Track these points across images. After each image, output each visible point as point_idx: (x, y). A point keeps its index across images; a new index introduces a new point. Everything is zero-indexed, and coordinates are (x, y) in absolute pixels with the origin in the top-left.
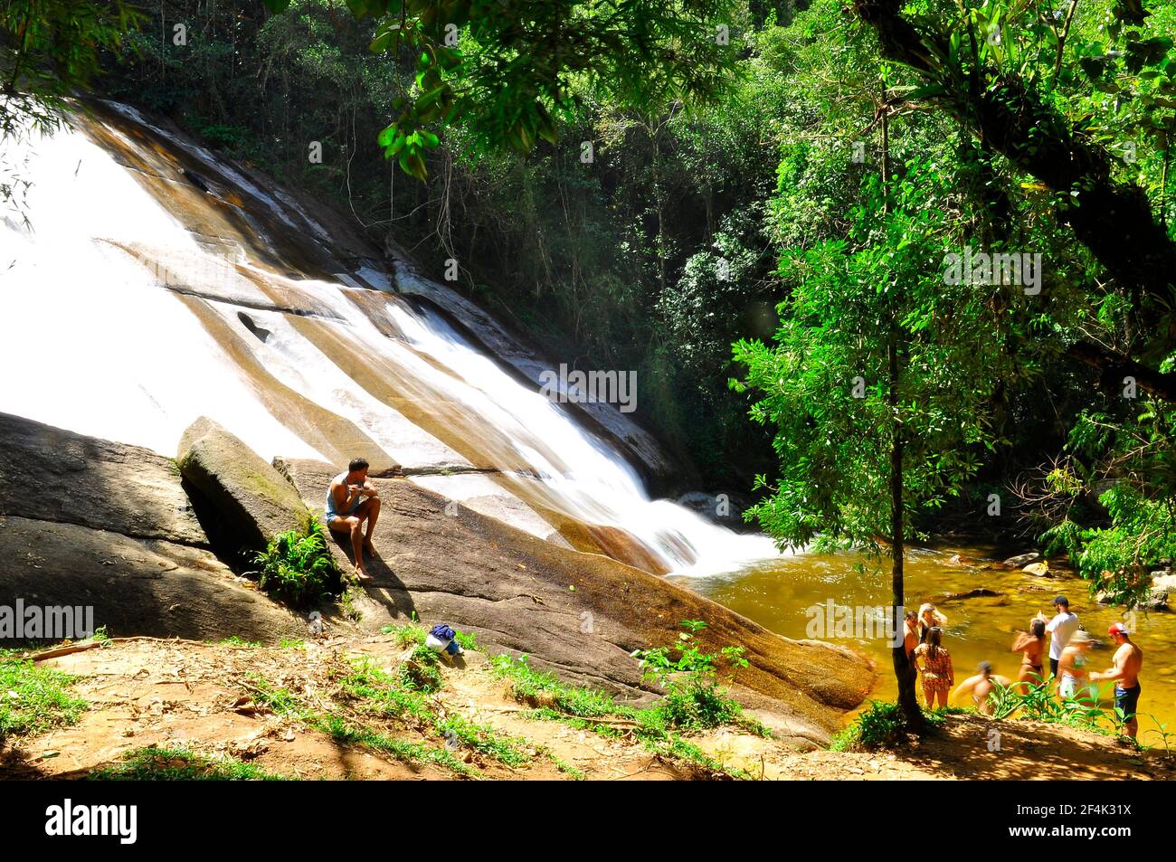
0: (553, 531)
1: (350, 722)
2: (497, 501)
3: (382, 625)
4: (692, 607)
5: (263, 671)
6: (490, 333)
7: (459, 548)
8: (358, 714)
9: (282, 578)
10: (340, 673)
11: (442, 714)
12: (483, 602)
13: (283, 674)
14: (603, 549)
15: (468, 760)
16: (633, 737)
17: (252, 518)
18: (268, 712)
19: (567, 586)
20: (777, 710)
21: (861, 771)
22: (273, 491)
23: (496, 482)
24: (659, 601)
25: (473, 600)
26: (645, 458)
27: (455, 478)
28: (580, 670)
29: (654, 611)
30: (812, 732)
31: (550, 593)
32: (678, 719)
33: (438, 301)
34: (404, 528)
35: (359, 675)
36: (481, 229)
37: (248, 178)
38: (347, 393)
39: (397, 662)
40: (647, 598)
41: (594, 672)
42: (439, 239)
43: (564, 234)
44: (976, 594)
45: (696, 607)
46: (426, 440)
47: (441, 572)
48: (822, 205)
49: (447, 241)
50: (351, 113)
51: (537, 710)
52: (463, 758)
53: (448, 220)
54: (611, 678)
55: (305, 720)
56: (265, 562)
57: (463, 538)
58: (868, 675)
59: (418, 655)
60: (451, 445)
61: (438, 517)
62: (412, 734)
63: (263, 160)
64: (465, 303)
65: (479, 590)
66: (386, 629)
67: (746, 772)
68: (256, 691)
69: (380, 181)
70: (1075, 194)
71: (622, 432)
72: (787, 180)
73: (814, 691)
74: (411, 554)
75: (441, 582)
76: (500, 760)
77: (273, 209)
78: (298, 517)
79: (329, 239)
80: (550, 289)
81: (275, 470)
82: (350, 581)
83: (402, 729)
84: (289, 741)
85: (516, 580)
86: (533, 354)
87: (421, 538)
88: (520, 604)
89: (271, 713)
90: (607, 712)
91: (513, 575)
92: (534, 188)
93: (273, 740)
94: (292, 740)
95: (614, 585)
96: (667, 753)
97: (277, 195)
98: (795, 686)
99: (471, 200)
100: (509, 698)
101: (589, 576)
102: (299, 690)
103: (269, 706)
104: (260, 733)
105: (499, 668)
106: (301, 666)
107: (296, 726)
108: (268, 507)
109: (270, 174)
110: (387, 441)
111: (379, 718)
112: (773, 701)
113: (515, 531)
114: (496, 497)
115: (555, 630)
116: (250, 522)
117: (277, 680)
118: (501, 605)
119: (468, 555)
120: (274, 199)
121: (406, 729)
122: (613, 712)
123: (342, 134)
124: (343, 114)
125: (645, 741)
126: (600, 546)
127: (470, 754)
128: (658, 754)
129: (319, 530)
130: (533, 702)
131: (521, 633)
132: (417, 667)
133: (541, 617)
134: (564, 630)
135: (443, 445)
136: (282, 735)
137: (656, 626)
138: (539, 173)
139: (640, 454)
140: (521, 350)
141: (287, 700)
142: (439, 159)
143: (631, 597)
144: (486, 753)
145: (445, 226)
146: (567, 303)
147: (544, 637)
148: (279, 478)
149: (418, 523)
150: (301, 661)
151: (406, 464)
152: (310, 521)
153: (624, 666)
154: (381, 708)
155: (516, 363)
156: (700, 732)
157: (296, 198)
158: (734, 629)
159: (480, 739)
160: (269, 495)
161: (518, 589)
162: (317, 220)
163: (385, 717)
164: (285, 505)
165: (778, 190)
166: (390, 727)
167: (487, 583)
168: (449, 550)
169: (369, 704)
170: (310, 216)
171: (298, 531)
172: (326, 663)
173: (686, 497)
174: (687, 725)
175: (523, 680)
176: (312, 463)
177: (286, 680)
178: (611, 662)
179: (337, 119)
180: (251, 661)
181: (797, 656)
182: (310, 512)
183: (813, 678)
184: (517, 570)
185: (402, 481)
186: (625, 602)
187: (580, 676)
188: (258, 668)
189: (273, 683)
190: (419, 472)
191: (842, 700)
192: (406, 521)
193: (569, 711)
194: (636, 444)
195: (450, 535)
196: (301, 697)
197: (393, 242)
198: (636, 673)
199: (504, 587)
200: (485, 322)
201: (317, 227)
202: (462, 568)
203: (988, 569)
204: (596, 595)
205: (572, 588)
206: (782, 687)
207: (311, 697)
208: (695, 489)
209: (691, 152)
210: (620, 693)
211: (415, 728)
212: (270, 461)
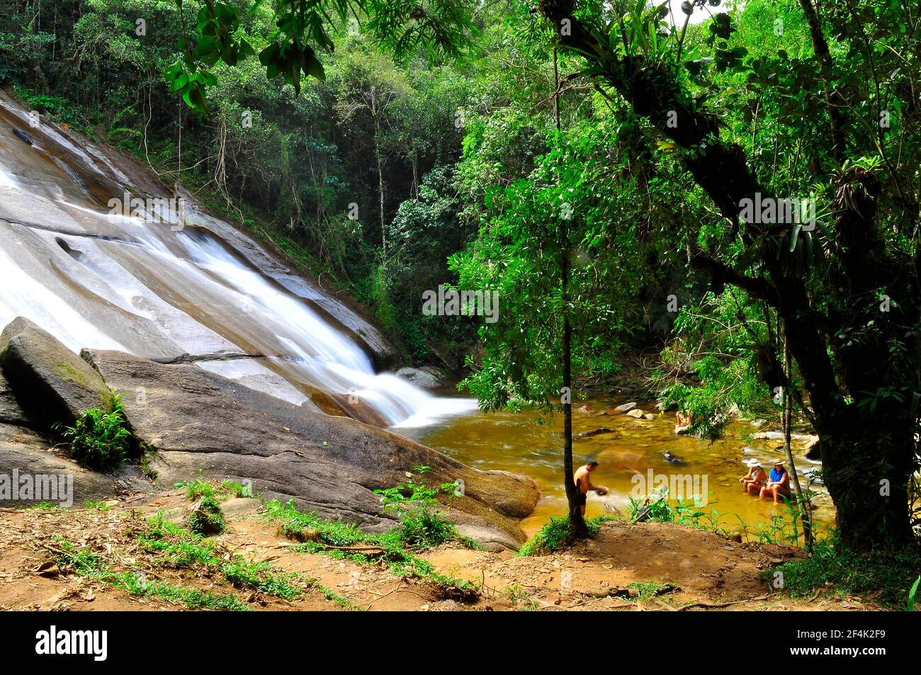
0: (306, 399)
1: (147, 574)
2: (263, 379)
3: (175, 481)
4: (413, 453)
5: (68, 533)
6: (256, 255)
7: (236, 417)
8: (154, 567)
9: (89, 447)
10: (137, 530)
11: (227, 557)
12: (257, 458)
13: (87, 534)
14: (343, 411)
15: (251, 600)
16: (383, 564)
17: (63, 399)
18: (71, 573)
19: (322, 442)
20: (476, 524)
21: (548, 571)
22: (81, 377)
23: (263, 364)
24: (390, 449)
25: (249, 457)
26: (372, 344)
27: (231, 362)
28: (333, 505)
29: (386, 457)
30: (501, 538)
31: (309, 448)
32: (410, 539)
33: (216, 231)
34: (192, 403)
35: (154, 530)
36: (248, 179)
37: (66, 137)
38: (144, 299)
39: (188, 512)
40: (381, 447)
41: (344, 507)
42: (217, 185)
43: (311, 184)
44: (599, 432)
45: (416, 453)
46: (208, 334)
47: (223, 437)
48: (494, 167)
49: (223, 187)
50: (147, 90)
51: (304, 544)
52: (247, 599)
53: (224, 172)
54: (357, 510)
55: (104, 580)
56: (75, 435)
57: (240, 409)
58: (533, 493)
59: (205, 505)
60: (228, 338)
61: (219, 393)
62: (202, 581)
63: (77, 123)
64: (237, 233)
65: (254, 449)
66: (178, 484)
67: (470, 583)
68: (60, 554)
69: (171, 142)
70: (704, 146)
71: (354, 326)
72: (470, 149)
73: (500, 507)
74: (197, 424)
75: (223, 444)
76: (278, 595)
77: (85, 160)
78: (102, 397)
79: (130, 184)
80: (301, 224)
81: (82, 360)
82: (147, 447)
83: (193, 577)
84: (89, 601)
85: (282, 440)
86: (288, 270)
87: (205, 411)
88: (286, 458)
89: (74, 573)
90: (358, 540)
91: (279, 436)
92: (288, 149)
93: (74, 601)
94: (92, 600)
95: (356, 439)
96: (411, 574)
97: (89, 149)
98: (486, 504)
99: (241, 157)
100: (280, 535)
101: (338, 433)
102: (101, 549)
103: (72, 567)
104: (62, 596)
105: (271, 512)
106: (103, 525)
107: (97, 585)
108: (76, 390)
109: (83, 133)
110: (177, 335)
111: (173, 568)
112: (473, 517)
113: (281, 401)
114: (263, 375)
115: (313, 476)
116: (61, 403)
117: (81, 540)
118: (271, 459)
119: (244, 421)
120: (86, 152)
121: (197, 576)
122: (363, 540)
123: (140, 105)
124: (141, 90)
125: (393, 566)
126: (341, 409)
127: (253, 595)
128: (405, 577)
129: (120, 407)
130: (300, 537)
131: (286, 480)
132: (204, 515)
133: (302, 467)
134: (320, 475)
135: (222, 337)
136: (83, 595)
137: (389, 467)
138: (292, 138)
139: (368, 342)
140: (280, 267)
141: (90, 559)
142: (216, 126)
143: (370, 448)
144: (267, 591)
145: (221, 176)
146: (313, 233)
147: (305, 482)
148: (86, 366)
149: (203, 398)
150: (102, 521)
151: (192, 352)
152: (112, 400)
153: (366, 501)
154: (174, 559)
155: (276, 277)
156: (428, 549)
157: (104, 152)
158: (443, 467)
159: (261, 580)
160: (76, 379)
161: (284, 447)
162: (120, 169)
163: (178, 567)
164: (91, 388)
165: (464, 156)
166: (182, 576)
167: (260, 443)
168: (227, 419)
169: (163, 557)
170: (115, 166)
171: (102, 409)
172: (125, 521)
173: (401, 371)
174: (418, 544)
175: (291, 520)
176: (114, 353)
177: (89, 540)
178: (357, 498)
179: (136, 93)
180: (58, 524)
181: (487, 482)
182: (113, 392)
183: (498, 498)
184: (283, 431)
185: (189, 366)
186: (364, 452)
187: (333, 511)
188: (64, 529)
189: (77, 544)
190: (202, 358)
191: (518, 512)
192: (194, 397)
193: (328, 542)
194: (365, 335)
195: (228, 407)
196: (102, 555)
197: (180, 187)
198: (376, 505)
199: (273, 445)
200: (252, 247)
201: (120, 175)
202: (239, 432)
203: (605, 414)
204: (343, 447)
205: (325, 443)
206: (478, 506)
207: (112, 554)
208: (405, 365)
209: (401, 128)
210: (364, 521)
211: (205, 576)
212: (78, 353)
